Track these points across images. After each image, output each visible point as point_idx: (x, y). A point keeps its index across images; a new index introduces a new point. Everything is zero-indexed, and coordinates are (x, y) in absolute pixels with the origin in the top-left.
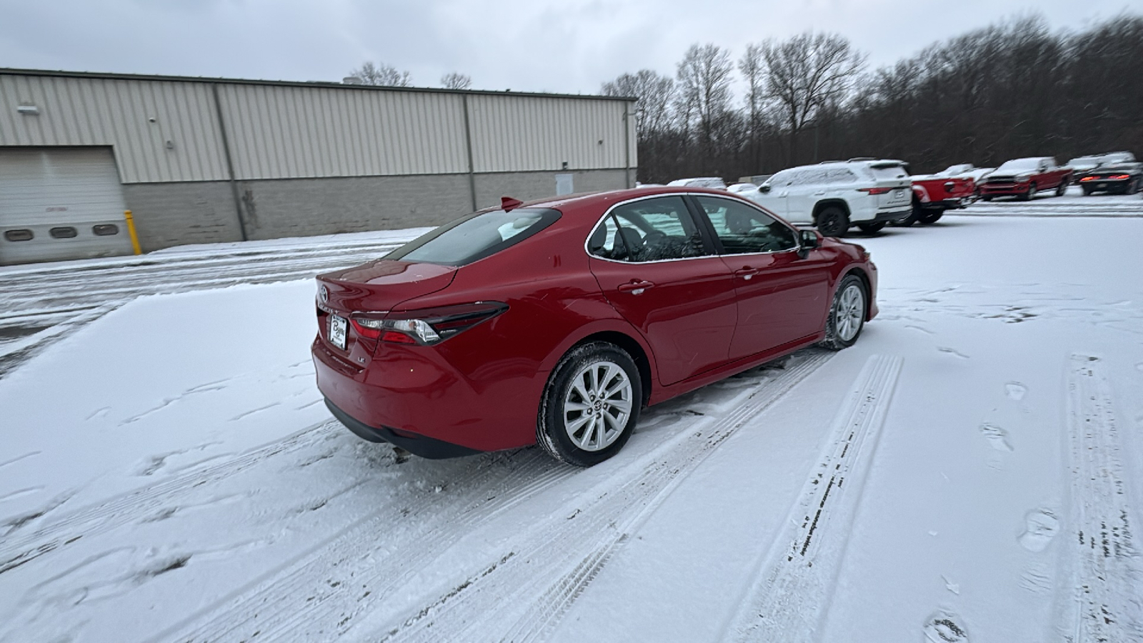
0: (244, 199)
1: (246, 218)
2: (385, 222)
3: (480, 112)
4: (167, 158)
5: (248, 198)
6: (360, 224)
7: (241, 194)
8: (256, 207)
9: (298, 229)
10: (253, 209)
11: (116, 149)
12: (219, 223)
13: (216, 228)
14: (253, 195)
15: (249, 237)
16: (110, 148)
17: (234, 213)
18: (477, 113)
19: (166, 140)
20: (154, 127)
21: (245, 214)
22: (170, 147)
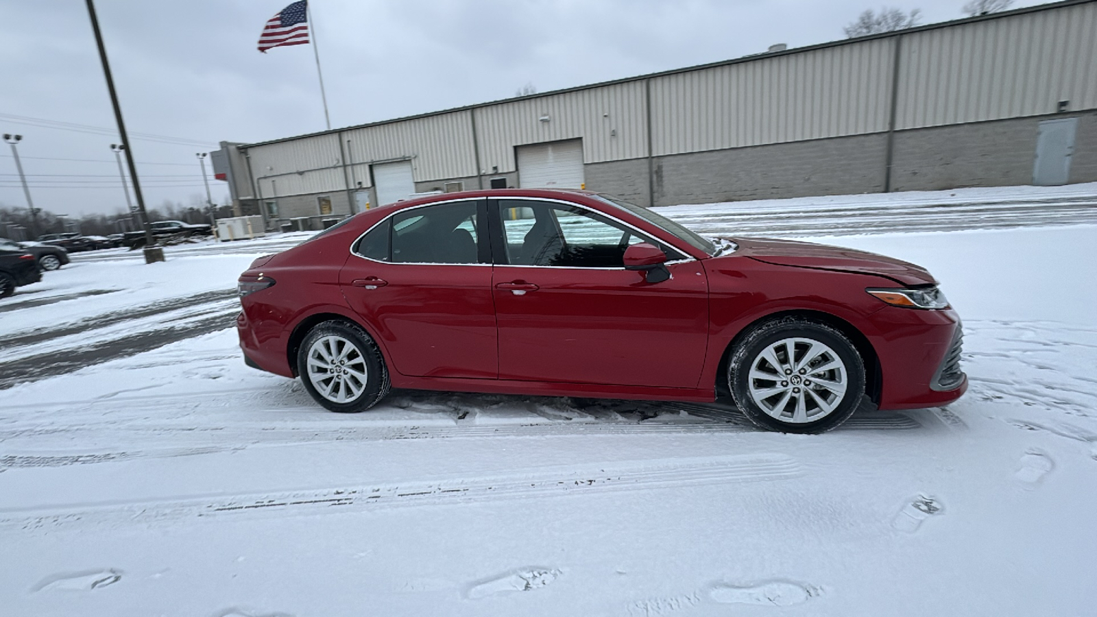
0: (657, 172)
1: (655, 188)
2: (774, 191)
3: (919, 56)
4: (611, 141)
5: (659, 172)
6: (748, 193)
7: (655, 168)
8: (664, 179)
9: (693, 197)
10: (661, 181)
11: (584, 140)
12: (638, 192)
13: (635, 196)
14: (664, 169)
15: (655, 203)
16: (580, 139)
17: (648, 184)
18: (914, 56)
19: (613, 129)
20: (607, 120)
21: (655, 184)
22: (614, 134)
